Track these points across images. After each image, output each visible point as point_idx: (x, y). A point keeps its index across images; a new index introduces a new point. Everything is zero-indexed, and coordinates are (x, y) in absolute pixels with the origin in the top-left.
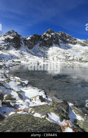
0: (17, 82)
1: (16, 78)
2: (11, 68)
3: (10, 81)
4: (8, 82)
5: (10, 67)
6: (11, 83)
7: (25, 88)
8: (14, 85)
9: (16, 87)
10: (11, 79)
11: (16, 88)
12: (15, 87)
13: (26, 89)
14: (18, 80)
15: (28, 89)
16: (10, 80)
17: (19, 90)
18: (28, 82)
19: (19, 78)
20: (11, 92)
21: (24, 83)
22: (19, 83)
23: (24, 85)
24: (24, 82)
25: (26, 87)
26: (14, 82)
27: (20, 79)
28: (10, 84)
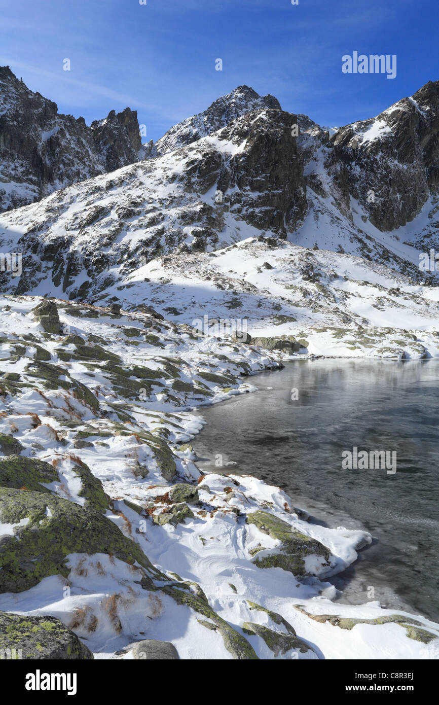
0: (252, 529)
1: (253, 486)
2: (219, 393)
3: (195, 510)
4: (179, 519)
5: (215, 389)
6: (200, 528)
7: (321, 605)
8: (226, 559)
9: (237, 580)
10: (204, 497)
11: (242, 589)
12: (228, 573)
13: (336, 621)
14: (266, 506)
15: (349, 625)
16: (193, 498)
17: (262, 619)
18: (361, 547)
19: (275, 490)
21: (320, 549)
22: (271, 543)
23: (312, 563)
24: (315, 533)
25: (336, 599)
26: (223, 526)
27: (282, 501)
28: (188, 541)
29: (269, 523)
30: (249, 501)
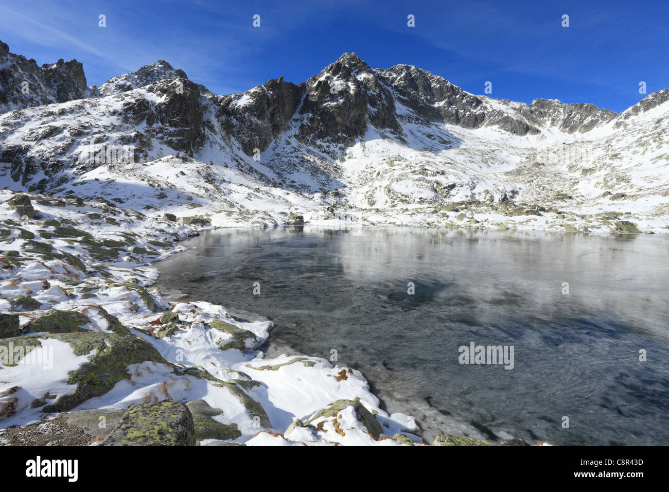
0: (214, 331)
1: (205, 306)
2: (164, 253)
3: (179, 326)
4: (171, 333)
5: (160, 250)
6: (185, 336)
7: (258, 362)
8: (205, 350)
9: (214, 359)
10: (181, 318)
11: (218, 364)
12: (208, 357)
13: (269, 368)
14: (216, 317)
15: (277, 368)
16: (175, 319)
17: (236, 376)
18: (270, 330)
19: (220, 307)
20: (205, 392)
21: (251, 335)
22: (227, 336)
23: (249, 343)
24: (245, 327)
25: (264, 357)
26: (198, 332)
27: (225, 313)
28: (180, 344)
29: (222, 327)
30: (207, 315)
